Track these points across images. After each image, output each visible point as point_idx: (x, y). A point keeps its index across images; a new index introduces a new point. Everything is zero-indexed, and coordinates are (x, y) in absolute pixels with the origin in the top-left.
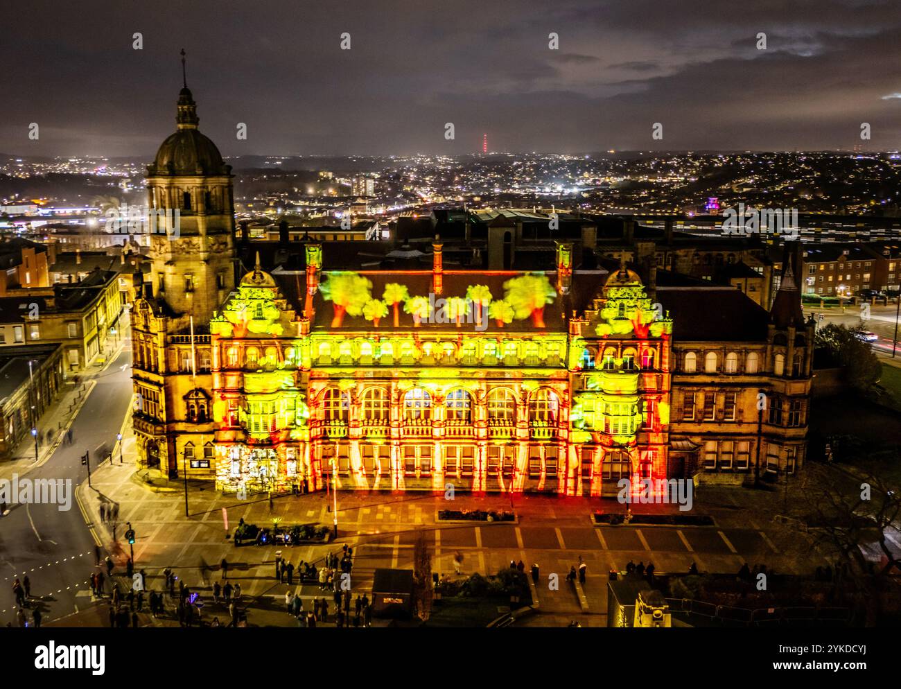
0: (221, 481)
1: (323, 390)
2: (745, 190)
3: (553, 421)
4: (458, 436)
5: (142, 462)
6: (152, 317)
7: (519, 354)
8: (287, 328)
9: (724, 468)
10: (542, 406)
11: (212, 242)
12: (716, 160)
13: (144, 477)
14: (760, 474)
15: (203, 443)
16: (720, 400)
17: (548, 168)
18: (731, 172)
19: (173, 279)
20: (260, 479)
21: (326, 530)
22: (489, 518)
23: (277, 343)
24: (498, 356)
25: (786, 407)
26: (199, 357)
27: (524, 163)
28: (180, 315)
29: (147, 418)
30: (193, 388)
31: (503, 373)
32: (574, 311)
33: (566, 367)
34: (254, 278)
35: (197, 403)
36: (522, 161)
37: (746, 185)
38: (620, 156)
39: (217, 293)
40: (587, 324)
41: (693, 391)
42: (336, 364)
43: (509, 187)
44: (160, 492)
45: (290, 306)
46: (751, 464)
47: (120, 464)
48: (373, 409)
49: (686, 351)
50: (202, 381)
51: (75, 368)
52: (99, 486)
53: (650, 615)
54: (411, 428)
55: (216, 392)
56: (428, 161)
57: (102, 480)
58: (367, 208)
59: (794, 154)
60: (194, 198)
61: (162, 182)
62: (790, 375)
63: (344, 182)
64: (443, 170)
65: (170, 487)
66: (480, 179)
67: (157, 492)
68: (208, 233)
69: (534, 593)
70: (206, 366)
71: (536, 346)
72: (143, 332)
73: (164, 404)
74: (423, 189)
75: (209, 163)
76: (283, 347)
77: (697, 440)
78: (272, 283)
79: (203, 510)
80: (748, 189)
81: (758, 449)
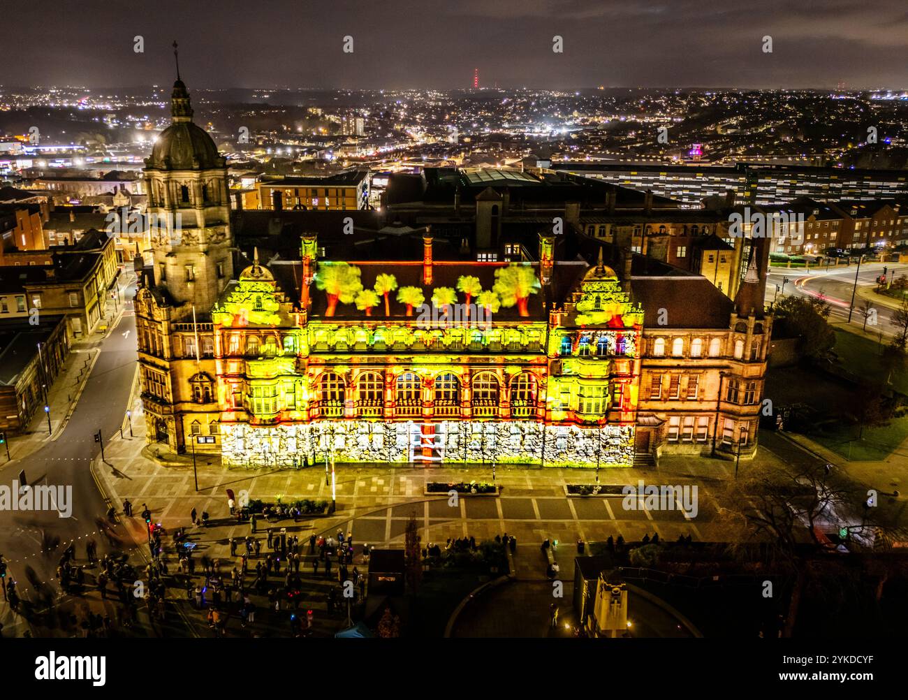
0: (228, 457)
1: (320, 374)
2: (729, 132)
3: (533, 400)
4: (445, 415)
5: (151, 437)
6: (155, 306)
7: (503, 340)
8: (285, 318)
9: (684, 440)
10: (523, 387)
11: (211, 234)
12: (703, 99)
13: (154, 453)
14: (717, 445)
15: (208, 421)
16: (685, 381)
17: (538, 105)
18: (717, 113)
19: (174, 269)
20: (262, 454)
21: (325, 504)
22: (473, 490)
23: (276, 332)
24: (483, 343)
25: (742, 387)
26: (201, 343)
27: (515, 100)
28: (182, 303)
29: (155, 398)
30: (198, 372)
31: (488, 359)
32: (554, 304)
33: (546, 354)
34: (253, 271)
35: (202, 386)
36: (513, 97)
37: (731, 126)
38: (609, 92)
39: (217, 281)
40: (566, 315)
41: (660, 373)
42: (332, 351)
43: (500, 127)
44: (170, 466)
45: (288, 299)
46: (708, 436)
47: (130, 437)
48: (367, 391)
49: (655, 337)
50: (205, 365)
51: (79, 336)
52: (112, 460)
53: (610, 592)
54: (402, 408)
55: (219, 377)
56: (418, 97)
57: (114, 455)
58: (358, 150)
59: (779, 93)
60: (192, 191)
61: (160, 176)
62: (748, 359)
63: (333, 118)
64: (434, 107)
65: (180, 462)
66: (470, 117)
67: (167, 467)
68: (207, 226)
69: (511, 563)
70: (209, 351)
71: (518, 333)
72: (147, 319)
73: (170, 387)
74: (414, 128)
75: (205, 157)
76: (283, 336)
77: (662, 416)
78: (271, 277)
79: (211, 485)
80: (733, 131)
81: (716, 423)
